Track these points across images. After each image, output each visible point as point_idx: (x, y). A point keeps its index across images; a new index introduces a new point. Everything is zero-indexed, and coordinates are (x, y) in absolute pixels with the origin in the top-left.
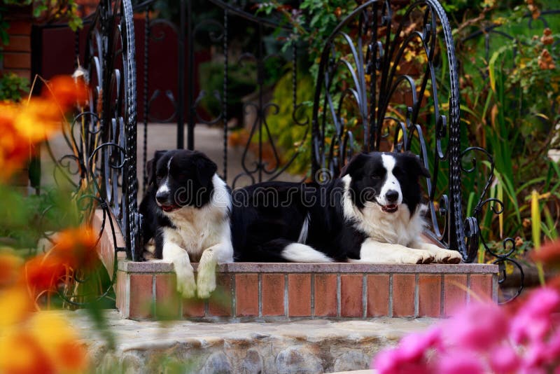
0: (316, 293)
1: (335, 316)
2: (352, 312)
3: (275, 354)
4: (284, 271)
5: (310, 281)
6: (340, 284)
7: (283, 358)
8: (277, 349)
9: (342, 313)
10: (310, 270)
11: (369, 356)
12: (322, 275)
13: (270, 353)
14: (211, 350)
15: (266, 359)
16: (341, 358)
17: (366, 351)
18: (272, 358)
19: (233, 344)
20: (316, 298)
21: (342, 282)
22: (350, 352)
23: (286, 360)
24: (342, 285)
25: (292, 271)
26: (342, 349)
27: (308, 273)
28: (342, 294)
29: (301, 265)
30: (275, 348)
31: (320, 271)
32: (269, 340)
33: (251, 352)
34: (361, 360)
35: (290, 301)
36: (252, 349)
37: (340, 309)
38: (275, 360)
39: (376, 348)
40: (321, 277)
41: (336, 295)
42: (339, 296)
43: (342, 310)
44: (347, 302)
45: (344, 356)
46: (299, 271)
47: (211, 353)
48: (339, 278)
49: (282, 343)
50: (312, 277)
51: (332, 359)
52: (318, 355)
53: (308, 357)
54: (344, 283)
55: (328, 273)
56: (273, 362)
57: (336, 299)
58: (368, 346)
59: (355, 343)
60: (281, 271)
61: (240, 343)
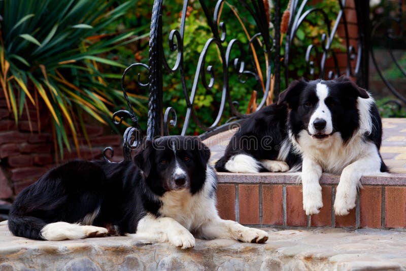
0: (263, 203)
1: (282, 224)
2: (297, 221)
3: (157, 261)
4: (235, 181)
5: (258, 191)
6: (285, 195)
7: (164, 264)
8: (160, 256)
9: (287, 222)
10: (258, 181)
11: (250, 265)
12: (269, 185)
13: (153, 259)
14: (72, 256)
15: (148, 265)
16: (223, 266)
17: (247, 260)
18: (154, 264)
19: (106, 250)
20: (263, 208)
21: (287, 192)
22: (231, 261)
23: (166, 266)
24: (287, 195)
25: (242, 182)
26: (224, 257)
27: (257, 183)
28: (287, 204)
29: (250, 176)
30: (158, 255)
31: (267, 182)
32: (152, 247)
33: (129, 258)
34: (242, 269)
35: (240, 210)
36: (131, 255)
37: (286, 218)
38: (157, 266)
39: (255, 257)
40: (268, 187)
41: (282, 205)
42: (285, 206)
43: (288, 220)
44: (292, 211)
45: (226, 264)
46: (248, 181)
47: (71, 259)
48: (285, 189)
49: (165, 249)
50: (259, 187)
51: (215, 266)
52: (201, 263)
53: (189, 263)
54: (289, 194)
55: (274, 184)
56: (155, 267)
57: (282, 208)
58: (248, 255)
59: (237, 252)
60: (231, 181)
61: (114, 249)
